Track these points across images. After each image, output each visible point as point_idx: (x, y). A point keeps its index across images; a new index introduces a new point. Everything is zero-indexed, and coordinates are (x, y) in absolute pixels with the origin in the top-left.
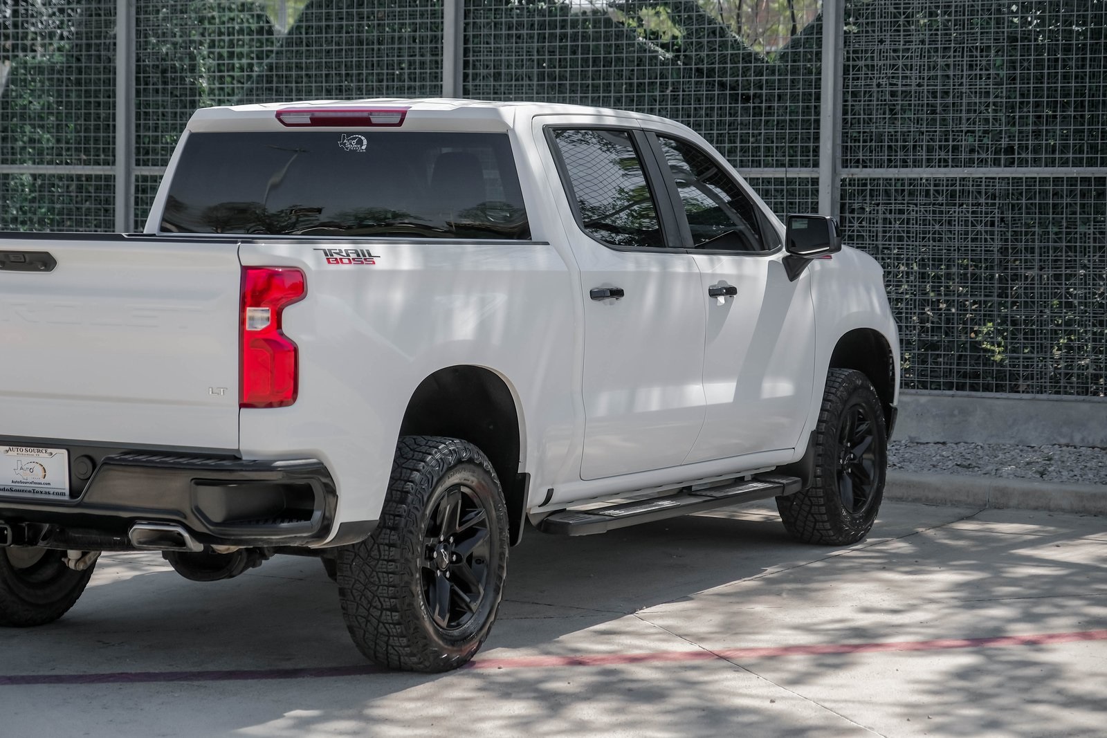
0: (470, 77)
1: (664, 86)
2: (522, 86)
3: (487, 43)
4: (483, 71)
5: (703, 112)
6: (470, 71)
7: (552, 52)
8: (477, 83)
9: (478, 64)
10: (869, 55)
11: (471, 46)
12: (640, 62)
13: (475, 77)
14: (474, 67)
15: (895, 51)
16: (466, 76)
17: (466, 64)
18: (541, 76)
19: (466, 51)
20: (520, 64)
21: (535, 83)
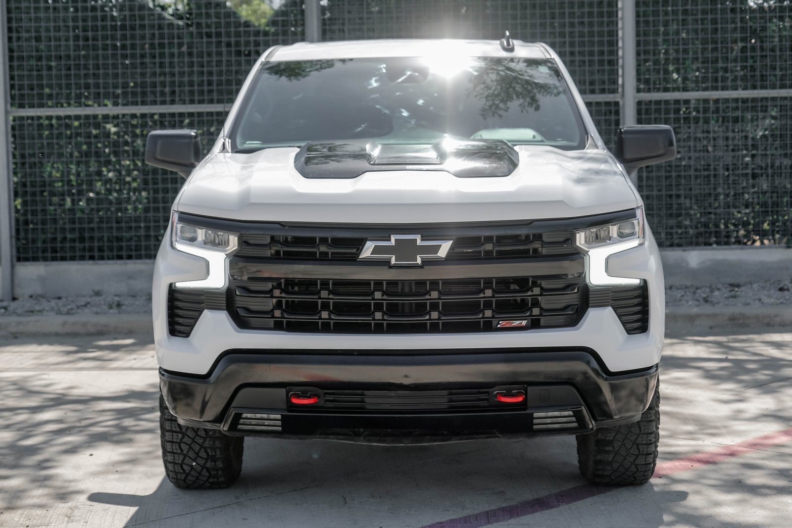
0: (14, 39)
1: (180, 45)
2: (60, 45)
3: (28, 13)
4: (24, 35)
5: (214, 64)
6: (14, 35)
7: (85, 20)
8: (20, 43)
9: (20, 29)
10: (341, 21)
11: (13, 15)
12: (160, 27)
13: (19, 39)
14: (18, 32)
15: (361, 19)
16: (10, 39)
17: (10, 30)
18: (77, 38)
19: (9, 20)
20: (57, 29)
21: (71, 43)
